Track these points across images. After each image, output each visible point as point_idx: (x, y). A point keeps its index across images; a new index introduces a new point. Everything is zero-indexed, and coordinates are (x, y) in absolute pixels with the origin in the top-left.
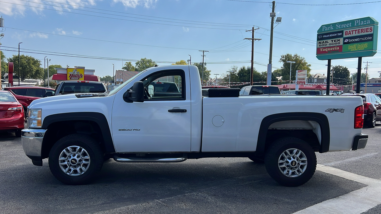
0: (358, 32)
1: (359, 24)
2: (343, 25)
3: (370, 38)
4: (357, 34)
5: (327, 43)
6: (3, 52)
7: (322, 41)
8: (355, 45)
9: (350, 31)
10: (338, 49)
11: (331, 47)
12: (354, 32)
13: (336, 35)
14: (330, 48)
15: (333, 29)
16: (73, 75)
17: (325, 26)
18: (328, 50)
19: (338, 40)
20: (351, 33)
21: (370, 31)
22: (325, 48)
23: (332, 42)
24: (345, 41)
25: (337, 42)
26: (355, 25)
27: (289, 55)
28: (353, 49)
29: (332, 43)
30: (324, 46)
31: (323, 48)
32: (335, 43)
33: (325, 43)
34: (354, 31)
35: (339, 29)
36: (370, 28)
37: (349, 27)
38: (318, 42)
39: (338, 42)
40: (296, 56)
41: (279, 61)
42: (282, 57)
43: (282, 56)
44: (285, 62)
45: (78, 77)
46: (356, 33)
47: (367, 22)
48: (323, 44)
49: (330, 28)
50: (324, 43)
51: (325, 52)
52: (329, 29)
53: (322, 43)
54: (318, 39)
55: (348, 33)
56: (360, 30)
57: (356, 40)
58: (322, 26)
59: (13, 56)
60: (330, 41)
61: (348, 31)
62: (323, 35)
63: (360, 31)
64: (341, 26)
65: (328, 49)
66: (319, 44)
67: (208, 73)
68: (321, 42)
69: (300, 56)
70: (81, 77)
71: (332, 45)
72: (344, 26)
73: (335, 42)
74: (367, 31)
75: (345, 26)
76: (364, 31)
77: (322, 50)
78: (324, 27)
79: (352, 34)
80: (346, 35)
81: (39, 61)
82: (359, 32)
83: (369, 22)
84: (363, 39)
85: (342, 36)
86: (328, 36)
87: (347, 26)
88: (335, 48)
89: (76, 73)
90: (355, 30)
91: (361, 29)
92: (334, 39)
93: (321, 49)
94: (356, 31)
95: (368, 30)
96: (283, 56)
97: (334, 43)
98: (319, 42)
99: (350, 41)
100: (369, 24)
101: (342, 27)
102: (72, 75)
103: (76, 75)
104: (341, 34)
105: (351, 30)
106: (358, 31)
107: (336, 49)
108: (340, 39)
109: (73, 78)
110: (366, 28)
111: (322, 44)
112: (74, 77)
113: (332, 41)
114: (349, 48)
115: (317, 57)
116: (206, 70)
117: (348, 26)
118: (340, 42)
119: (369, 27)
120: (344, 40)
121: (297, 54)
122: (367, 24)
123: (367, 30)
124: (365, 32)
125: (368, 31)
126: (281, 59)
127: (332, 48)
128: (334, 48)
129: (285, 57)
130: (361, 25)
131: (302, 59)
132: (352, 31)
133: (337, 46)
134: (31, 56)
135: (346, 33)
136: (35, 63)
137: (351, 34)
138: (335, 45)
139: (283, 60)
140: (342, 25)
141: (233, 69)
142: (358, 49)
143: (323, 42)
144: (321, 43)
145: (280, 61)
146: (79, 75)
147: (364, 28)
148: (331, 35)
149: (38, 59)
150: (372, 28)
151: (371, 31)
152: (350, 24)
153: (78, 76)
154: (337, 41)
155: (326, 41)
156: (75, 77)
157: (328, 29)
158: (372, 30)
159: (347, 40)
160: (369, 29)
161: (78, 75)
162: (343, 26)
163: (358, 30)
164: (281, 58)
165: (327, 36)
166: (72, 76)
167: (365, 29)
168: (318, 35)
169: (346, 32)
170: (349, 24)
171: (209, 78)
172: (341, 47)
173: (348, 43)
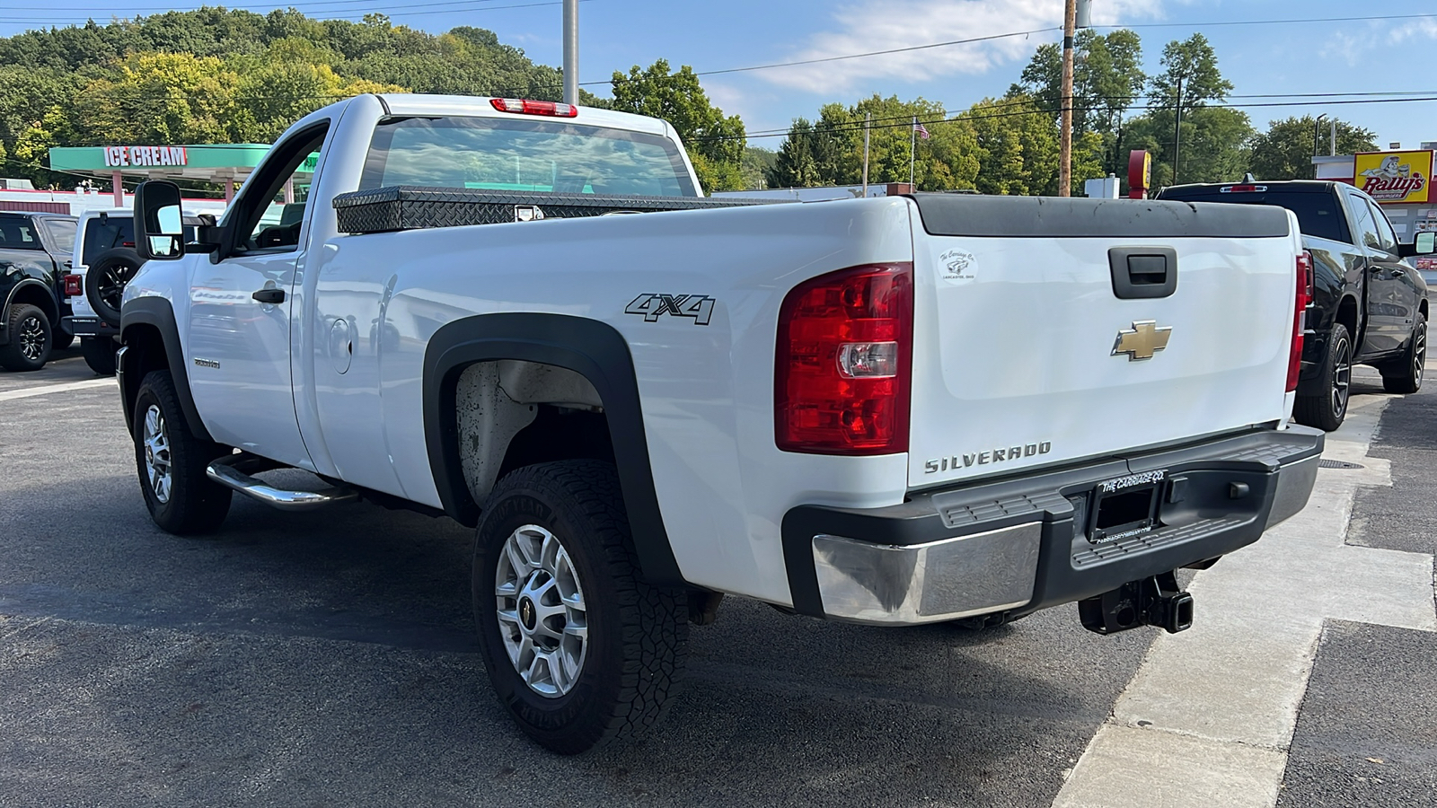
6: (1247, 115)
16: (1378, 180)
45: (1402, 188)
59: (1272, 124)
70: (1413, 188)
81: (1369, 134)
89: (1392, 173)
102: (1374, 181)
103: (1395, 179)
109: (1377, 192)
112: (1383, 189)
134: (1336, 120)
136: (1348, 145)
146: (1406, 181)
149: (1362, 129)
153: (1402, 182)
156: (1389, 188)
161: (1401, 179)
166: (1373, 185)
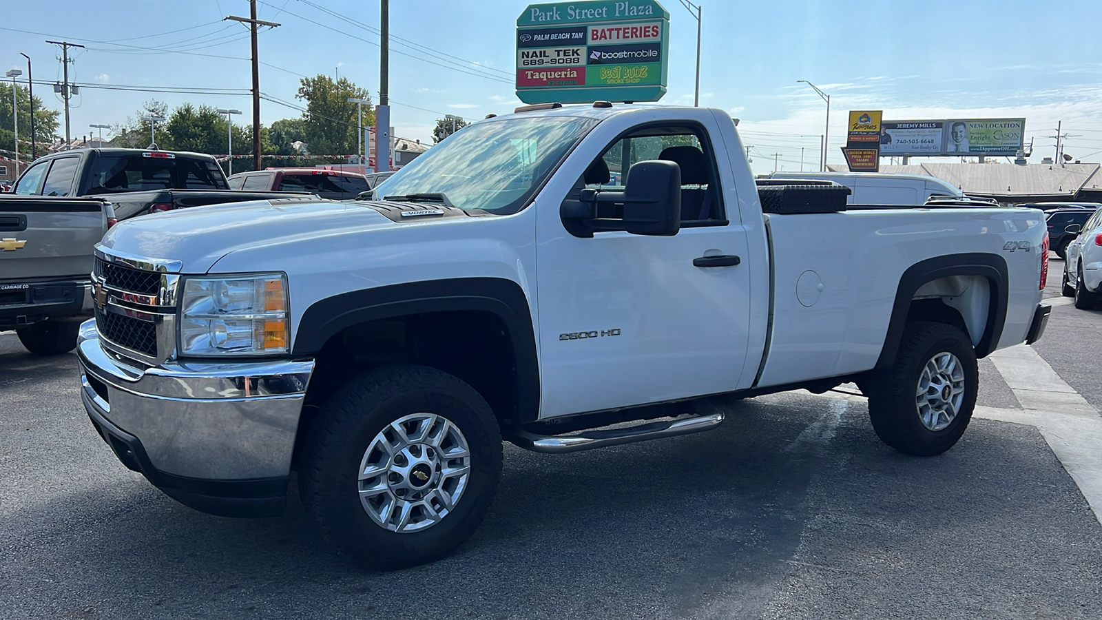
0: (624, 35)
1: (627, 14)
2: (586, 11)
3: (653, 53)
4: (622, 41)
5: (545, 56)
7: (531, 51)
8: (617, 68)
9: (603, 31)
10: (575, 76)
11: (555, 70)
12: (614, 33)
13: (568, 36)
14: (553, 73)
15: (559, 19)
17: (538, 10)
18: (549, 77)
19: (573, 50)
20: (608, 36)
21: (653, 34)
22: (540, 70)
23: (558, 55)
24: (592, 56)
25: (572, 57)
26: (617, 15)
27: (324, 78)
28: (611, 78)
29: (559, 58)
30: (537, 66)
31: (535, 70)
32: (565, 58)
33: (539, 56)
34: (613, 30)
35: (575, 20)
36: (653, 27)
37: (602, 19)
38: (521, 51)
39: (574, 57)
40: (344, 83)
41: (297, 96)
42: (304, 84)
43: (305, 82)
44: (313, 99)
46: (618, 38)
47: (644, 10)
48: (534, 58)
49: (552, 16)
50: (537, 56)
51: (539, 82)
52: (548, 19)
53: (532, 57)
54: (520, 45)
55: (599, 34)
56: (628, 29)
57: (618, 54)
58: (531, 7)
60: (551, 52)
61: (600, 29)
62: (533, 32)
63: (628, 33)
64: (580, 14)
65: (549, 73)
66: (523, 57)
67: (50, 121)
68: (528, 53)
69: (354, 85)
71: (557, 65)
72: (589, 13)
73: (565, 55)
74: (645, 34)
75: (591, 15)
76: (638, 33)
77: (532, 75)
78: (536, 12)
79: (610, 38)
80: (593, 39)
82: (626, 35)
83: (651, 9)
84: (636, 55)
85: (583, 41)
86: (547, 37)
87: (597, 16)
88: (566, 73)
90: (616, 29)
91: (630, 26)
92: (563, 49)
93: (529, 73)
94: (618, 30)
95: (649, 31)
96: (306, 79)
97: (563, 59)
98: (523, 53)
99: (605, 56)
100: (649, 16)
101: (583, 17)
104: (581, 35)
105: (606, 28)
106: (624, 33)
107: (568, 76)
108: (578, 50)
110: (643, 25)
111: (530, 59)
113: (559, 51)
114: (603, 75)
115: (517, 94)
116: (41, 109)
117: (598, 14)
118: (578, 57)
119: (651, 25)
120: (589, 53)
121: (345, 79)
122: (645, 16)
123: (645, 32)
124: (641, 36)
125: (647, 34)
126: (301, 90)
127: (560, 73)
128: (563, 73)
129: (312, 84)
130: (630, 17)
131: (361, 93)
132: (608, 30)
133: (572, 69)
135: (593, 35)
137: (606, 39)
138: (565, 64)
139: (307, 93)
140: (583, 11)
141: (150, 111)
142: (624, 81)
143: (534, 52)
144: (528, 57)
145: (300, 95)
147: (638, 25)
148: (554, 37)
150: (657, 27)
151: (655, 34)
152: (604, 9)
154: (571, 54)
155: (543, 50)
157: (546, 18)
158: (657, 32)
159: (598, 54)
160: (651, 29)
162: (586, 14)
163: (625, 29)
164: (302, 86)
165: (544, 37)
167: (641, 28)
168: (520, 33)
169: (593, 31)
170: (600, 11)
171: (56, 137)
172: (581, 71)
173: (599, 62)
